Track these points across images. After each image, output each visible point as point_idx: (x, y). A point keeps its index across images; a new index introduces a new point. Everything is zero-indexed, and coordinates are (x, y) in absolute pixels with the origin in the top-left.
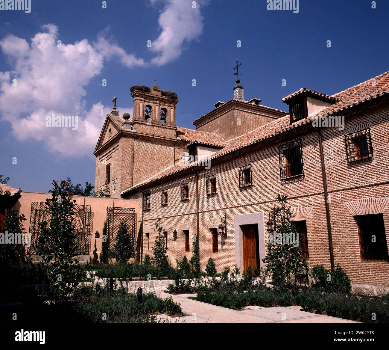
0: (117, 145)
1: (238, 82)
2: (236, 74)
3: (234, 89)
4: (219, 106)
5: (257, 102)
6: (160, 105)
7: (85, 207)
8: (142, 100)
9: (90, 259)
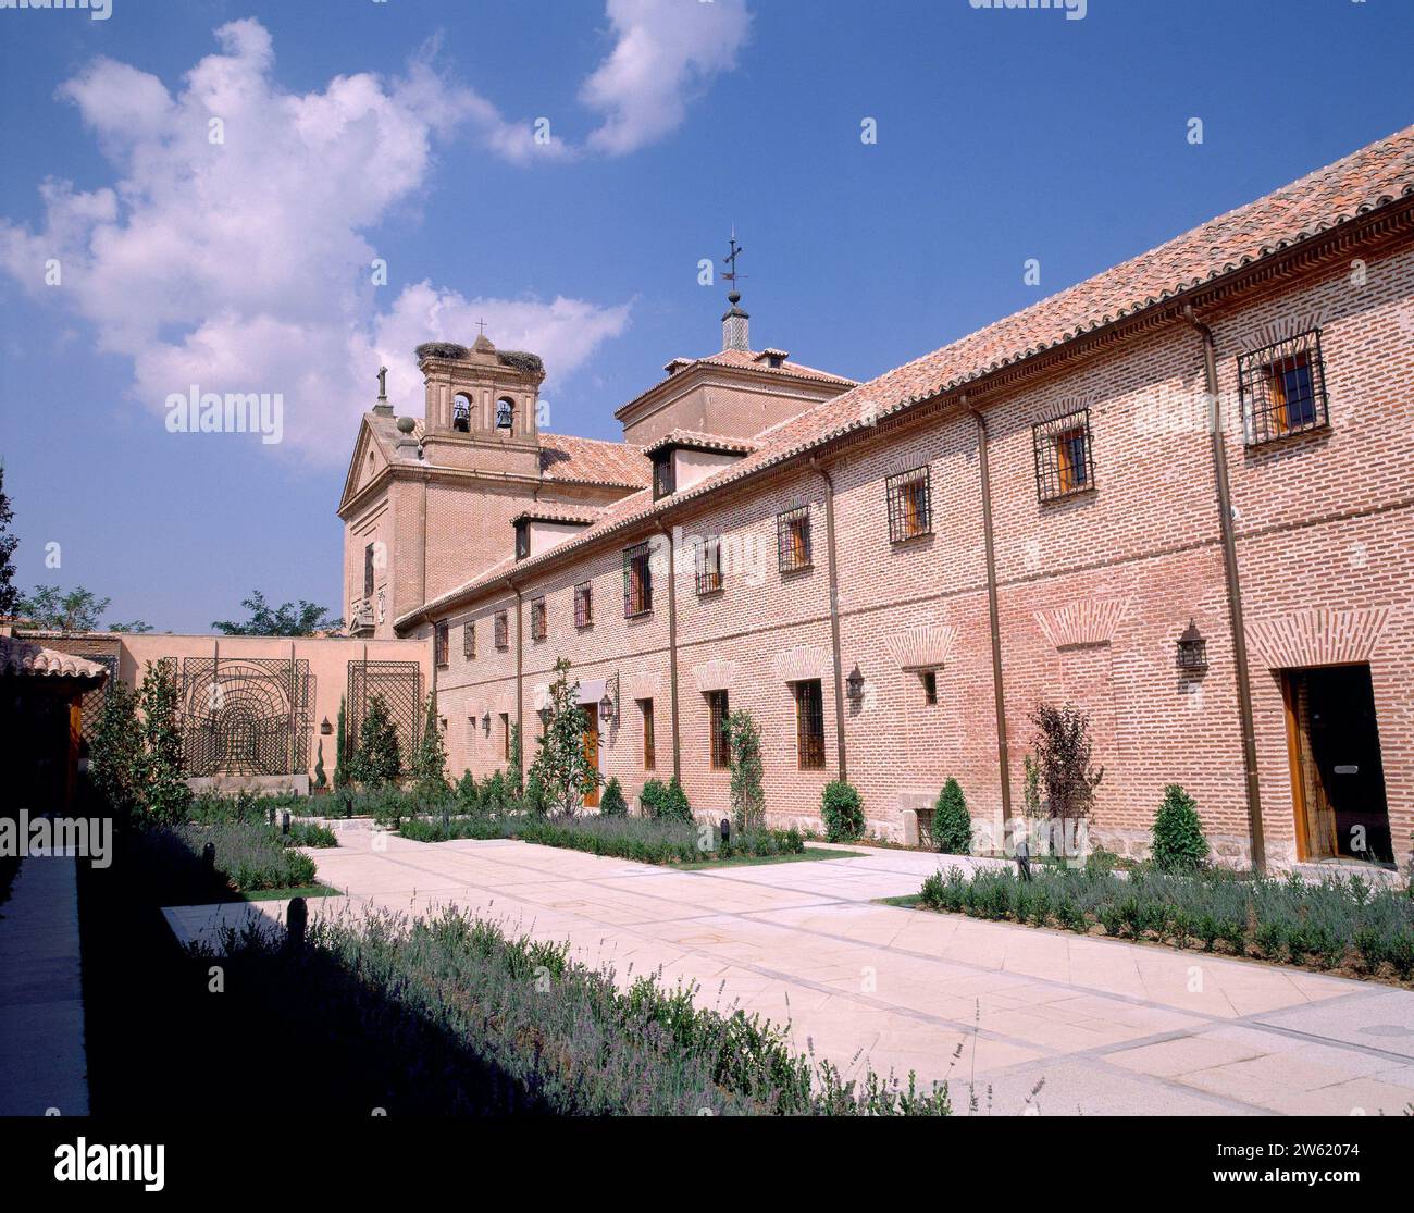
0: (382, 501)
1: (735, 300)
2: (730, 277)
3: (724, 320)
4: (678, 371)
5: (776, 360)
6: (495, 388)
7: (294, 663)
8: (444, 381)
9: (310, 784)
